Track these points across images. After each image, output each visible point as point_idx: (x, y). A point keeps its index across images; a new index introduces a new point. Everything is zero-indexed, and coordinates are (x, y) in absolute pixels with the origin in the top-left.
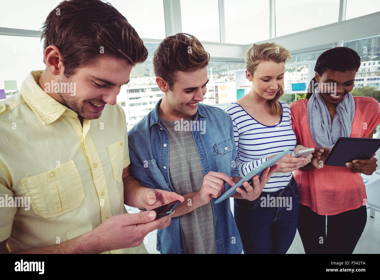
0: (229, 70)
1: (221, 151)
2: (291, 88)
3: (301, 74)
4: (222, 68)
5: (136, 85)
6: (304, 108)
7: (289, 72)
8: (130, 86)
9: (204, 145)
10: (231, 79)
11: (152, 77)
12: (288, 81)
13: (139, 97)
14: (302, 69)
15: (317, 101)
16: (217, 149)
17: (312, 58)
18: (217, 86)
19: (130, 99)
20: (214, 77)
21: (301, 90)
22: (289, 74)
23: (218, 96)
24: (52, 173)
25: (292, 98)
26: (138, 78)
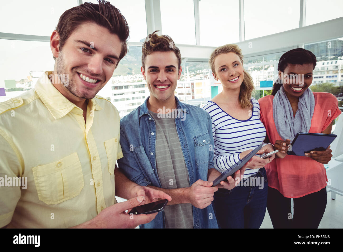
0: (204, 69)
1: (200, 143)
2: (259, 85)
3: (268, 72)
4: (197, 67)
5: (120, 82)
6: (270, 104)
7: (258, 70)
8: (115, 84)
9: (186, 136)
10: (205, 77)
11: (134, 75)
12: (257, 78)
13: (122, 93)
14: (268, 67)
15: (281, 98)
16: (197, 141)
17: (277, 58)
18: (193, 83)
19: (115, 95)
20: (190, 75)
21: (268, 87)
22: (257, 72)
23: (194, 92)
24: (59, 163)
25: (260, 93)
26: (122, 76)
